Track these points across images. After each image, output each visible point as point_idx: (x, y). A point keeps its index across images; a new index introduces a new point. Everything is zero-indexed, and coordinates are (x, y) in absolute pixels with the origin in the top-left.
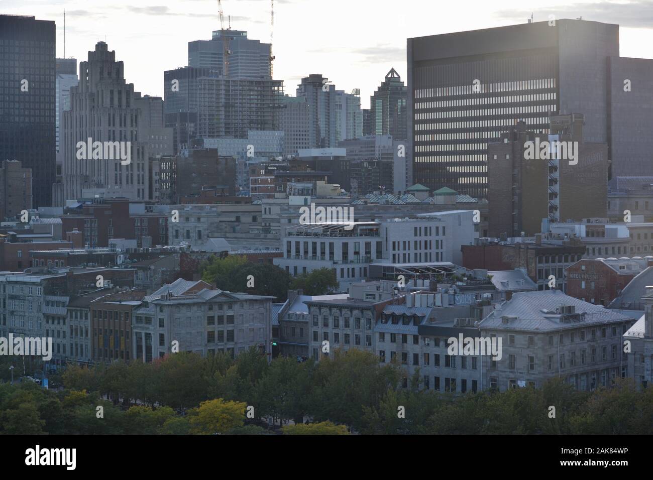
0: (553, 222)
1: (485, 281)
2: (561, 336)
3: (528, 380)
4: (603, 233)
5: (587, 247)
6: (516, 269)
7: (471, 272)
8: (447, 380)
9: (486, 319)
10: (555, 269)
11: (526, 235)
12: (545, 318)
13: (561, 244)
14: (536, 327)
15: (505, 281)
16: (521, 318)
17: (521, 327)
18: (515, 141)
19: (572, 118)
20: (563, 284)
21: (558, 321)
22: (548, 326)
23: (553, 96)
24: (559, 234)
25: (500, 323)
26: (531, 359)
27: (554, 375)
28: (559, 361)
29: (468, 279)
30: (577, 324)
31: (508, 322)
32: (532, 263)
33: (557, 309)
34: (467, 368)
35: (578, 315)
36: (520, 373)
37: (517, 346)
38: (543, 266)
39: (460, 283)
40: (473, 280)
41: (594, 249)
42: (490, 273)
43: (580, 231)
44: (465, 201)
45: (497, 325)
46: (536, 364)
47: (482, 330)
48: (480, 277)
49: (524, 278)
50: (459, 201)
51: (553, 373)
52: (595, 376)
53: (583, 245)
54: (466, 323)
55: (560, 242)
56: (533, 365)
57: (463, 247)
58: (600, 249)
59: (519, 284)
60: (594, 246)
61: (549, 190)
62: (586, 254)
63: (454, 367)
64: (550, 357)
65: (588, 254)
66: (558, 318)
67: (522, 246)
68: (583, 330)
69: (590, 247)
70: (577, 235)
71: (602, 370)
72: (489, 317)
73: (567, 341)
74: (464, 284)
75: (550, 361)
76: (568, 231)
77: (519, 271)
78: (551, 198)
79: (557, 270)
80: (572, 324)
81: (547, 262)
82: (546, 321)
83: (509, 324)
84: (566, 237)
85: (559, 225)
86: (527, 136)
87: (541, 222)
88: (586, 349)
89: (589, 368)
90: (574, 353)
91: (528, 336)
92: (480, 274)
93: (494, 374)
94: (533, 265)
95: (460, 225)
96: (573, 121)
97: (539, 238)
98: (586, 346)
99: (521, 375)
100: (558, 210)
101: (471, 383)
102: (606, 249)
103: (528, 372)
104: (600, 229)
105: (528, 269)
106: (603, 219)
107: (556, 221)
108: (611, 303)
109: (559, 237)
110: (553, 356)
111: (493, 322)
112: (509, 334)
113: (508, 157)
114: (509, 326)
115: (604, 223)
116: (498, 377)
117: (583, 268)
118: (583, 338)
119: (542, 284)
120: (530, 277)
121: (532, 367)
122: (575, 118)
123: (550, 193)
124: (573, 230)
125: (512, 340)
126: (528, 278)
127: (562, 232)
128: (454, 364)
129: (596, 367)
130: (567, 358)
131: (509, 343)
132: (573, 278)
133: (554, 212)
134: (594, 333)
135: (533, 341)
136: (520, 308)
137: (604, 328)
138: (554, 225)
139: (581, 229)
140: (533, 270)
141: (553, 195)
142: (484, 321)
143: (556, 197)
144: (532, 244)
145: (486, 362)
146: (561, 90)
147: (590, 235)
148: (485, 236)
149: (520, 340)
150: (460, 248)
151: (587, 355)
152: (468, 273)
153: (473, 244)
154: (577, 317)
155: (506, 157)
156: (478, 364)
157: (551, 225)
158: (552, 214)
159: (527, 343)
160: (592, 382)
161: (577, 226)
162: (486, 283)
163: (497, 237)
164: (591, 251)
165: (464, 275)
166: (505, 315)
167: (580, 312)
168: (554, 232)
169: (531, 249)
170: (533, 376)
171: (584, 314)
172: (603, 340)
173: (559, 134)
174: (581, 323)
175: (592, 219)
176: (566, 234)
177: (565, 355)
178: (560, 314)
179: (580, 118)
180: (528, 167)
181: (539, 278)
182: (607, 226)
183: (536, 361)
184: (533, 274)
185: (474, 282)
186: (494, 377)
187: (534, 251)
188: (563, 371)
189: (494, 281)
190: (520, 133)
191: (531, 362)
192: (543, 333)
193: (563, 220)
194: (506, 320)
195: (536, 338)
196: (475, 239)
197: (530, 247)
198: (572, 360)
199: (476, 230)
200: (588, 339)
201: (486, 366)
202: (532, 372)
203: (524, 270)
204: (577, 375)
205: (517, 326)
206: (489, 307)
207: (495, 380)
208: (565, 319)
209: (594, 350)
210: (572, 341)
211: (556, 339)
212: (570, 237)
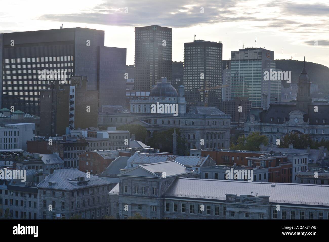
0: (72, 129)
1: (38, 159)
2: (78, 192)
3: (62, 213)
4: (96, 135)
5: (88, 142)
6: (53, 153)
7: (32, 155)
8: (22, 213)
9: (41, 183)
10: (73, 153)
11: (58, 136)
12: (70, 183)
13: (76, 141)
14: (65, 188)
15: (48, 159)
16: (58, 183)
17: (58, 188)
18: (53, 89)
19: (81, 78)
20: (77, 161)
21: (76, 184)
22: (71, 187)
23: (72, 65)
24: (74, 136)
25: (47, 185)
26: (63, 203)
27: (74, 211)
28: (77, 204)
29: (30, 158)
30: (85, 186)
31: (51, 185)
32: (61, 150)
33: (76, 178)
34: (32, 207)
35: (86, 182)
36: (58, 210)
37: (56, 197)
38: (67, 152)
39: (26, 160)
40: (33, 159)
41: (91, 144)
42: (41, 155)
43: (84, 134)
44: (28, 117)
45: (46, 186)
46: (65, 206)
47: (39, 189)
48: (36, 157)
49: (57, 158)
50: (25, 117)
51: (74, 210)
52: (94, 211)
53: (86, 142)
54: (31, 184)
55: (75, 140)
56: (64, 206)
57: (28, 141)
58: (94, 144)
59: (55, 161)
60: (91, 142)
61: (69, 113)
62: (88, 146)
63: (25, 206)
64: (73, 203)
65: (89, 146)
66: (76, 183)
67: (57, 142)
68: (88, 189)
69: (90, 143)
70: (83, 136)
71: (97, 208)
72: (42, 182)
73: (81, 195)
74: (28, 161)
75: (73, 205)
76: (79, 134)
77: (55, 154)
78: (71, 117)
79: (74, 154)
80: (83, 186)
81: (69, 150)
82: (71, 185)
83: (52, 186)
84: (78, 137)
85: (74, 131)
86: (60, 87)
87: (66, 129)
88: (90, 198)
89: (91, 207)
90: (84, 200)
91: (62, 192)
92: (36, 155)
93: (45, 210)
94: (62, 151)
95: (26, 130)
96: (82, 80)
97: (65, 138)
98: (90, 197)
99: (58, 211)
100: (74, 123)
101: (33, 214)
102: (98, 144)
103: (62, 210)
104: (94, 134)
105: (59, 153)
106: (96, 128)
107: (73, 129)
108: (101, 174)
109: (75, 137)
110: (74, 202)
111: (44, 185)
112: (52, 191)
113: (50, 97)
114: (53, 187)
115: (97, 130)
116: (47, 212)
117: (87, 155)
118: (88, 193)
119: (66, 161)
120: (60, 157)
121: (64, 207)
122: (83, 78)
123: (70, 115)
124: (81, 133)
125: (54, 194)
126: (59, 158)
127: (76, 134)
128: (25, 205)
129: (95, 207)
130: (81, 203)
131: (52, 195)
132: (82, 160)
133: (72, 124)
134: (93, 191)
135: (64, 195)
136: (57, 177)
137: (98, 187)
138: (72, 131)
139: (85, 133)
140: (62, 154)
141: (72, 116)
142: (40, 184)
143: (73, 117)
144: (61, 140)
145: (41, 204)
146: (75, 62)
147: (89, 136)
148: (38, 135)
149: (58, 194)
150: (26, 142)
151: (90, 201)
152: (30, 155)
153: (32, 140)
154: (85, 183)
155: (49, 97)
156: (37, 205)
157: (70, 131)
158: (71, 125)
159: (61, 195)
160: (93, 214)
161: (83, 132)
162: (39, 160)
163: (44, 136)
164: (90, 145)
165: (28, 156)
166: (50, 182)
167: (87, 180)
168: (72, 134)
169: (61, 143)
170: (64, 212)
171: (89, 181)
172: (98, 194)
173: (75, 86)
174: (88, 185)
175: (91, 128)
176: (78, 136)
177: (80, 201)
178: (77, 181)
179: (85, 78)
180: (60, 102)
181: (65, 158)
182: (98, 132)
183: (65, 204)
184: (62, 156)
185: (33, 160)
186: (45, 212)
187: (63, 144)
188: (79, 209)
189: (43, 159)
190: (56, 86)
191: (63, 205)
192: (69, 191)
193: (76, 129)
194: (50, 184)
195: (66, 193)
196: (33, 137)
197: (60, 142)
198: (83, 204)
199: (34, 133)
200: (91, 193)
201: (41, 206)
202: (64, 210)
203: (57, 154)
204: (85, 211)
205: (56, 187)
206: (42, 176)
207: (45, 213)
208: (80, 184)
209: (93, 199)
210: (83, 194)
211: (75, 194)
212: (80, 137)
